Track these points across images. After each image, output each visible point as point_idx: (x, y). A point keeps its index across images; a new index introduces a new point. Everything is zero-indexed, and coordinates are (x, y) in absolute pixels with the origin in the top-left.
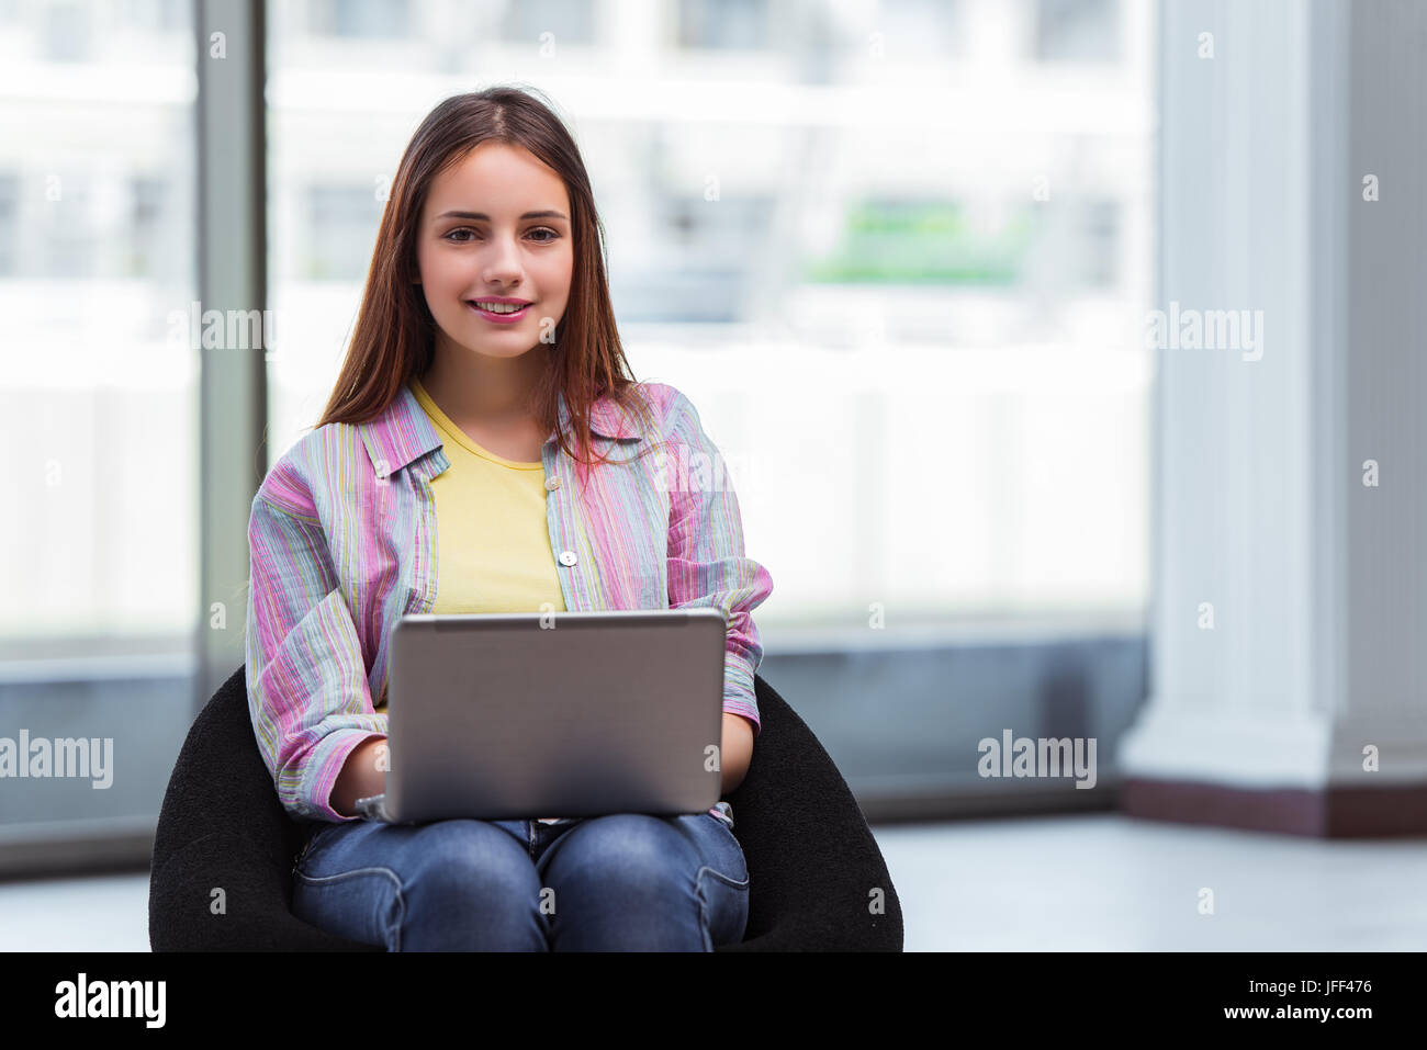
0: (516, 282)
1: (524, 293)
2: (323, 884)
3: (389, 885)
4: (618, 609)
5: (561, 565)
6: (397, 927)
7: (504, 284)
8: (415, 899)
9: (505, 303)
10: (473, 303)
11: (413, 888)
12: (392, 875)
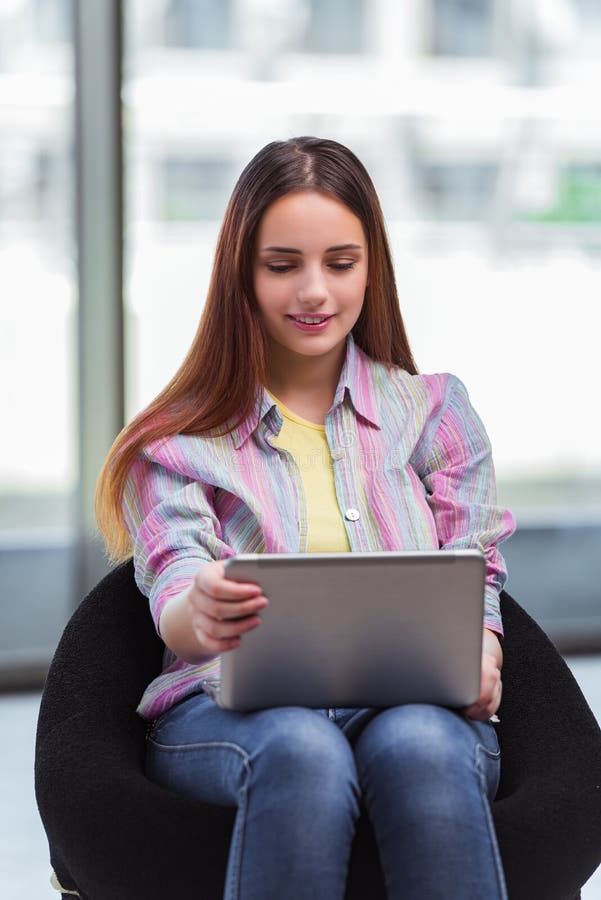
0: (322, 303)
1: (328, 309)
2: (172, 751)
3: (236, 757)
4: (391, 550)
5: (347, 519)
6: (244, 788)
7: (314, 304)
8: (259, 766)
9: (313, 317)
10: (290, 317)
11: (258, 757)
12: (238, 748)
